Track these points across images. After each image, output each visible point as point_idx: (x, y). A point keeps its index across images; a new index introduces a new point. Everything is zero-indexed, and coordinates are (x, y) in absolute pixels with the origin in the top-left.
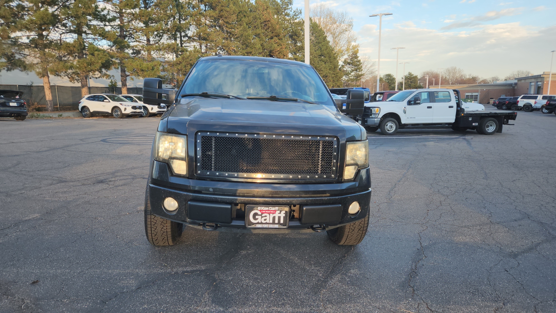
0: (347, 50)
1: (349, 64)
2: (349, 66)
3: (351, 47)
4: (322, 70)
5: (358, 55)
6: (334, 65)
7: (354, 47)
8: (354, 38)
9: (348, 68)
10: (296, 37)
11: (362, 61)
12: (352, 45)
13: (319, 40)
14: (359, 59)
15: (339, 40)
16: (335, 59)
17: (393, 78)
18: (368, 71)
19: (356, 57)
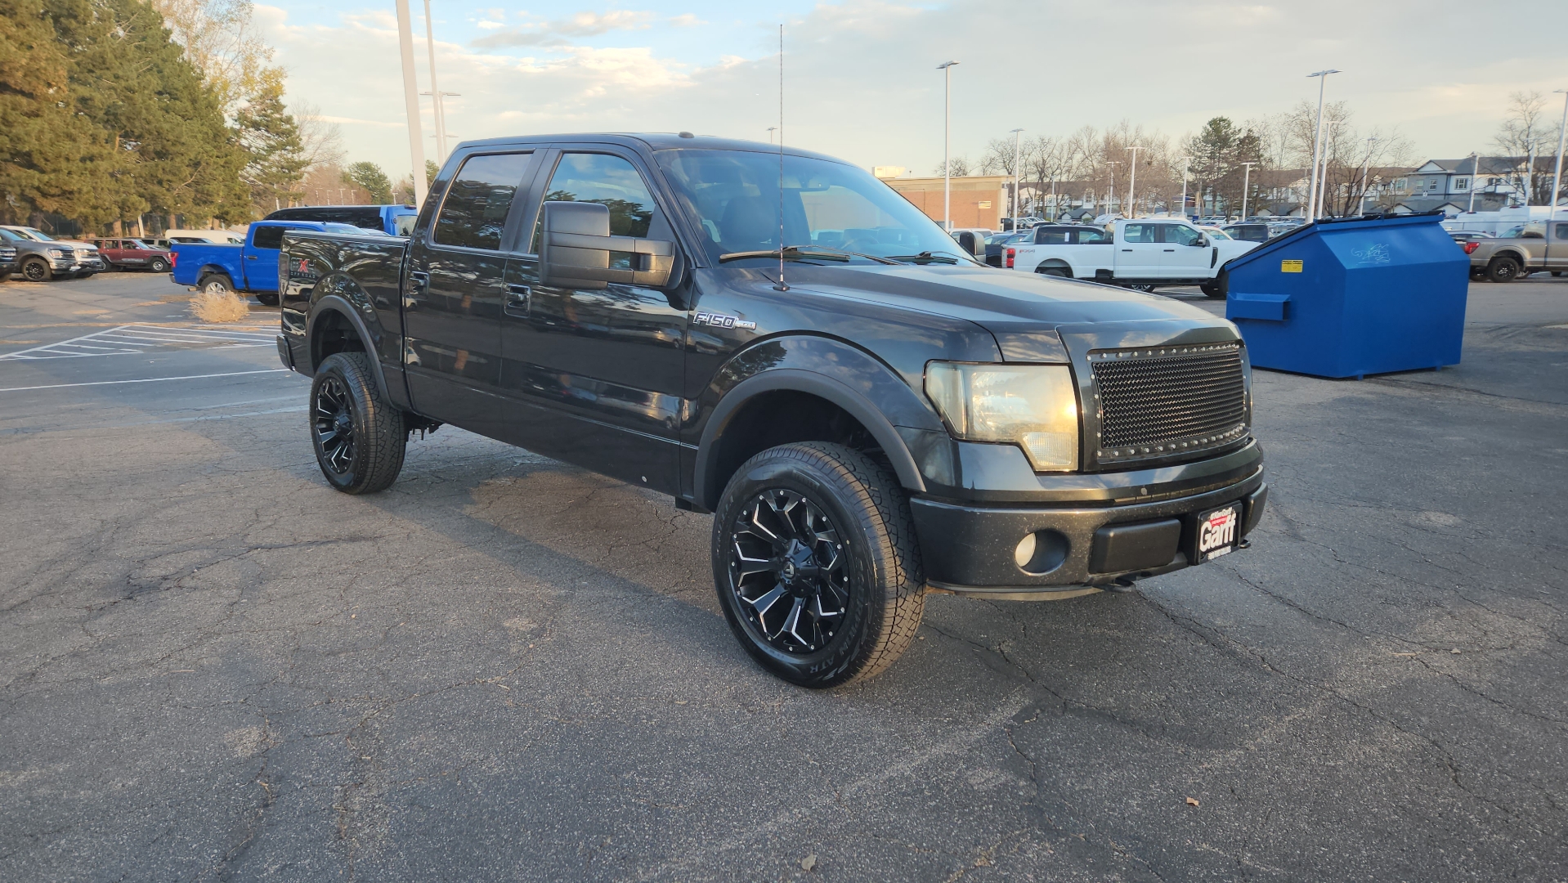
0: (248, 81)
1: (256, 125)
2: (257, 133)
3: (257, 77)
4: (183, 140)
5: (283, 100)
6: (211, 126)
7: (268, 76)
8: (265, 47)
9: (253, 140)
10: (73, 24)
11: (296, 121)
12: (261, 69)
13: (149, 40)
14: (286, 112)
15: (209, 49)
16: (212, 107)
17: (379, 176)
18: (319, 151)
19: (278, 107)
